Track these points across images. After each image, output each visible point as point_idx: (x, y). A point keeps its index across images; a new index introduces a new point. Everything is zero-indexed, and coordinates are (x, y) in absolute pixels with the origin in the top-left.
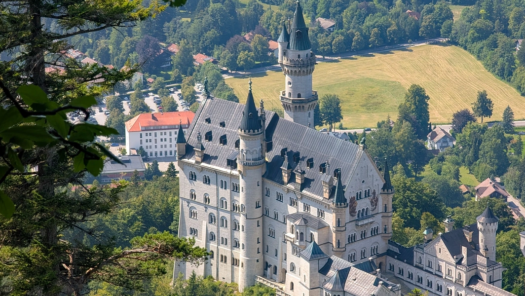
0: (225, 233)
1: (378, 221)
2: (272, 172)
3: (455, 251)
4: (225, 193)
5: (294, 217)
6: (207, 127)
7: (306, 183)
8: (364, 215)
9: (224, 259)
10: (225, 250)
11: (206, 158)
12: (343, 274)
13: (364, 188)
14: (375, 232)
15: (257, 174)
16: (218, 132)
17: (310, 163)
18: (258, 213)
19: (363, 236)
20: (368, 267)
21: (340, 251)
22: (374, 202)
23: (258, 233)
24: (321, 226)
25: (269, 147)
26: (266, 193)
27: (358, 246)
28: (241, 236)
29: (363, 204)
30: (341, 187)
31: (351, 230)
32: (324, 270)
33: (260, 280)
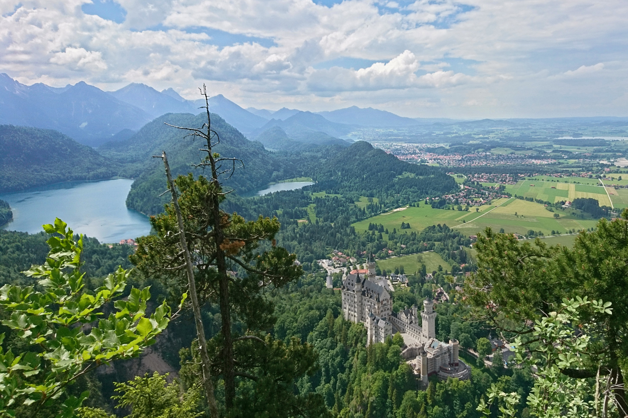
1: (389, 306)
2: (363, 294)
3: (406, 315)
6: (349, 281)
8: (385, 305)
11: (348, 290)
12: (378, 321)
13: (385, 298)
14: (388, 309)
15: (360, 294)
18: (360, 304)
21: (379, 314)
22: (388, 302)
23: (360, 309)
25: (363, 287)
26: (362, 299)
27: (383, 313)
28: (356, 309)
29: (384, 302)
30: (379, 299)
31: (381, 309)
32: (373, 320)
33: (361, 321)
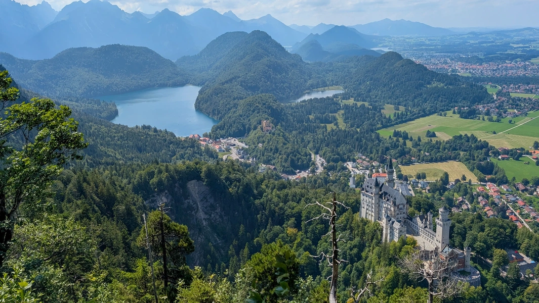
0: (370, 209)
1: (405, 211)
2: (381, 196)
3: (422, 220)
4: (370, 200)
5: (385, 207)
6: (368, 184)
7: (388, 200)
8: (401, 209)
9: (370, 215)
10: (370, 212)
11: (367, 191)
12: (393, 222)
13: (401, 203)
14: (404, 213)
15: (377, 196)
16: (370, 186)
17: (389, 195)
18: (377, 205)
19: (401, 214)
20: (399, 222)
21: (394, 217)
22: (404, 206)
23: (377, 210)
24: (390, 210)
25: (381, 191)
26: (379, 201)
27: (399, 216)
28: (373, 210)
29: (401, 206)
30: (395, 202)
31: (397, 212)
32: (389, 221)
33: (377, 220)
